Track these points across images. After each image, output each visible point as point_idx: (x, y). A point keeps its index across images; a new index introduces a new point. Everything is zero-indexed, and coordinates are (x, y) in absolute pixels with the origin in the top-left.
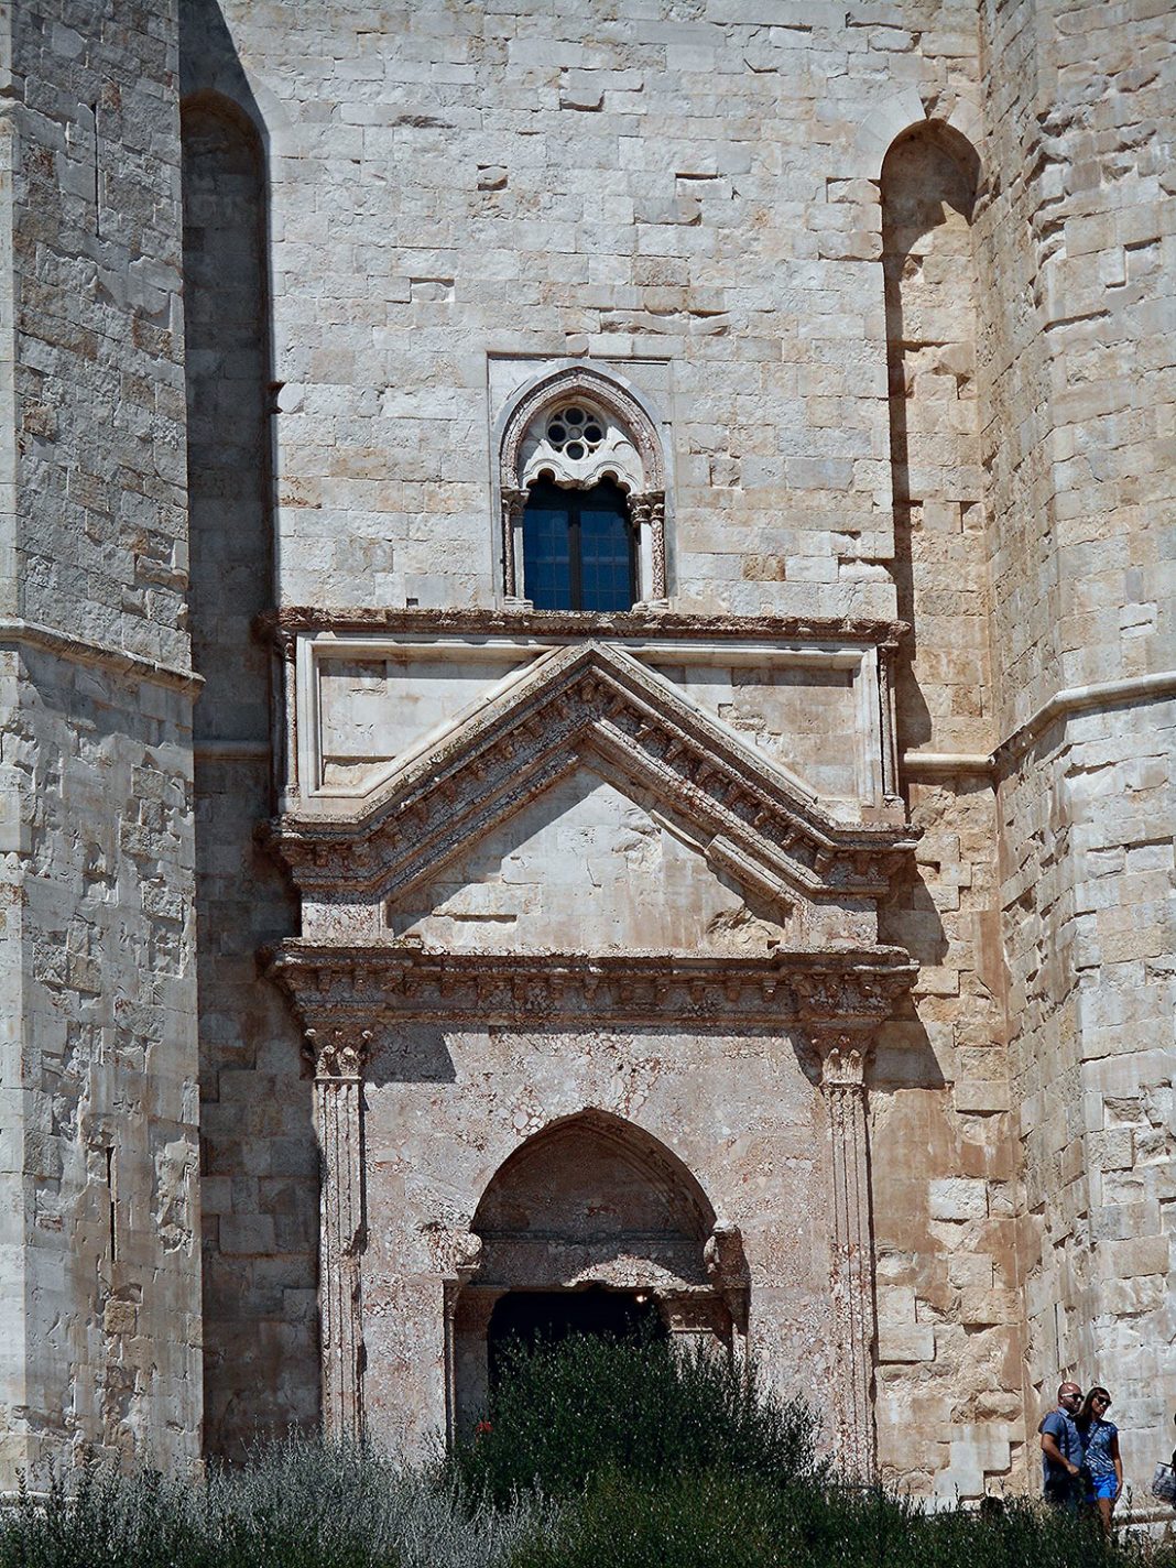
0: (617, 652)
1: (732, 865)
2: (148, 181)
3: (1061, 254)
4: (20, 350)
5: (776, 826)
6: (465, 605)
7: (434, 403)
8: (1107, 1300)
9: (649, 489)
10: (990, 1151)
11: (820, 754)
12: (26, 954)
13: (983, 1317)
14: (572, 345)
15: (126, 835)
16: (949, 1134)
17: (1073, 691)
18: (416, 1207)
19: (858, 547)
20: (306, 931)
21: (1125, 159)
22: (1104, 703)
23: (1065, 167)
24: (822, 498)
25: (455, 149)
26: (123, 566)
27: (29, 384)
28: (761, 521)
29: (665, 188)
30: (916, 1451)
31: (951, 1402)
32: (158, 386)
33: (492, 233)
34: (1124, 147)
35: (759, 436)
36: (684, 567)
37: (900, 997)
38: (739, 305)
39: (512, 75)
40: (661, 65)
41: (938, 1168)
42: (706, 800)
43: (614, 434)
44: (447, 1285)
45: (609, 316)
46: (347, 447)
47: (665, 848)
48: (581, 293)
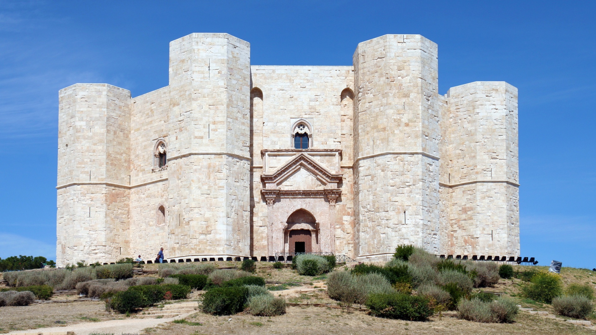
0: (306, 154)
1: (319, 179)
2: (245, 98)
3: (360, 104)
4: (227, 119)
5: (325, 174)
6: (287, 149)
7: (283, 124)
8: (361, 230)
9: (310, 134)
10: (351, 213)
11: (331, 165)
12: (227, 191)
13: (349, 232)
14: (301, 116)
15: (240, 177)
16: (346, 211)
17: (360, 157)
18: (280, 220)
19: (336, 140)
20: (266, 188)
21: (369, 92)
22: (364, 158)
23: (361, 93)
24: (332, 135)
25: (287, 93)
26: (241, 145)
27: (228, 123)
28: (324, 137)
29: (313, 97)
30: (340, 248)
31: (344, 242)
32: (246, 123)
33: (291, 103)
34: (369, 90)
35: (324, 127)
36: (314, 143)
37: (340, 194)
38: (322, 111)
39: (294, 84)
40: (313, 82)
41: (344, 215)
42: (317, 171)
43: (306, 127)
44: (283, 229)
45: (306, 113)
46: (272, 130)
47: (311, 177)
48: (302, 110)
